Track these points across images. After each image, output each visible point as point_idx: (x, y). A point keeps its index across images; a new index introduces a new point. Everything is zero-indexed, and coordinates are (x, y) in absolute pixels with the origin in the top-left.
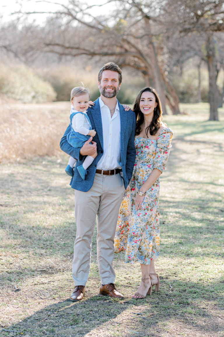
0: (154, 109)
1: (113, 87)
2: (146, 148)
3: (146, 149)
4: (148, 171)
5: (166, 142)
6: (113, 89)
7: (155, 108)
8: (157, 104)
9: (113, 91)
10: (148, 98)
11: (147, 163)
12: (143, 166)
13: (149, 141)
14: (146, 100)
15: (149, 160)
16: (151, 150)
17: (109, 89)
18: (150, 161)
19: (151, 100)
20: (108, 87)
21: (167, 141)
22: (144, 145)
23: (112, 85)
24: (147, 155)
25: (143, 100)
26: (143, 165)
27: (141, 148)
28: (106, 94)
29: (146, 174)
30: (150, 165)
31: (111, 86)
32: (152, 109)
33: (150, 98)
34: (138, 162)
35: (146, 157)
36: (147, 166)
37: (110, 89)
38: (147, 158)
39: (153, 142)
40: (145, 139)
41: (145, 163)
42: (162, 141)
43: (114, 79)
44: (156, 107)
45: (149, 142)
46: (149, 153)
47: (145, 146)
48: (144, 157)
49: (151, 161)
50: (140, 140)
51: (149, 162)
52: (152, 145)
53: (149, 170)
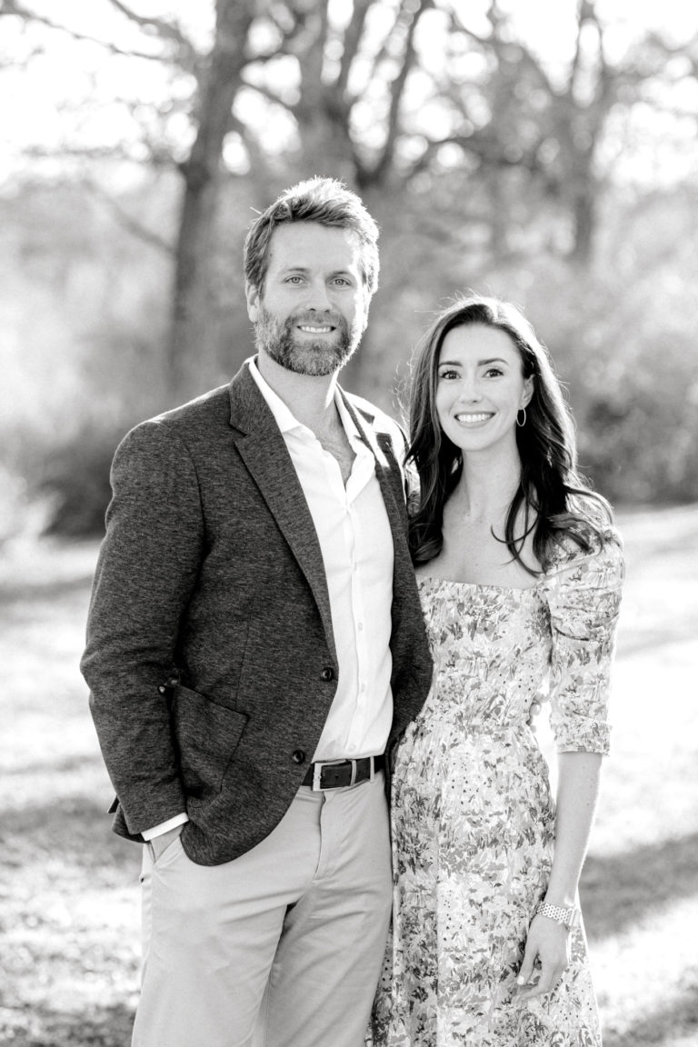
0: (514, 417)
1: (335, 317)
2: (480, 637)
3: (482, 643)
4: (499, 760)
5: (597, 600)
6: (333, 329)
7: (520, 413)
8: (531, 388)
9: (332, 339)
10: (482, 363)
11: (488, 716)
12: (463, 735)
13: (493, 594)
14: (469, 372)
15: (497, 701)
16: (508, 646)
17: (313, 330)
18: (503, 708)
19: (495, 373)
20: (306, 317)
21: (600, 593)
22: (469, 619)
23: (329, 307)
24: (482, 672)
25: (453, 375)
26: (462, 728)
27: (451, 637)
28: (301, 357)
29: (489, 780)
30: (505, 726)
31: (327, 311)
32: (506, 422)
33: (488, 362)
34: (437, 716)
35: (477, 686)
36: (490, 732)
37: (320, 330)
38: (486, 690)
39: (517, 599)
40: (467, 587)
41: (477, 721)
42: (575, 596)
43: (341, 273)
44: (524, 405)
45: (494, 601)
46: (498, 661)
47: (473, 627)
48: (468, 688)
49: (506, 703)
50: (438, 595)
51: (497, 711)
52: (513, 616)
53: (502, 756)
